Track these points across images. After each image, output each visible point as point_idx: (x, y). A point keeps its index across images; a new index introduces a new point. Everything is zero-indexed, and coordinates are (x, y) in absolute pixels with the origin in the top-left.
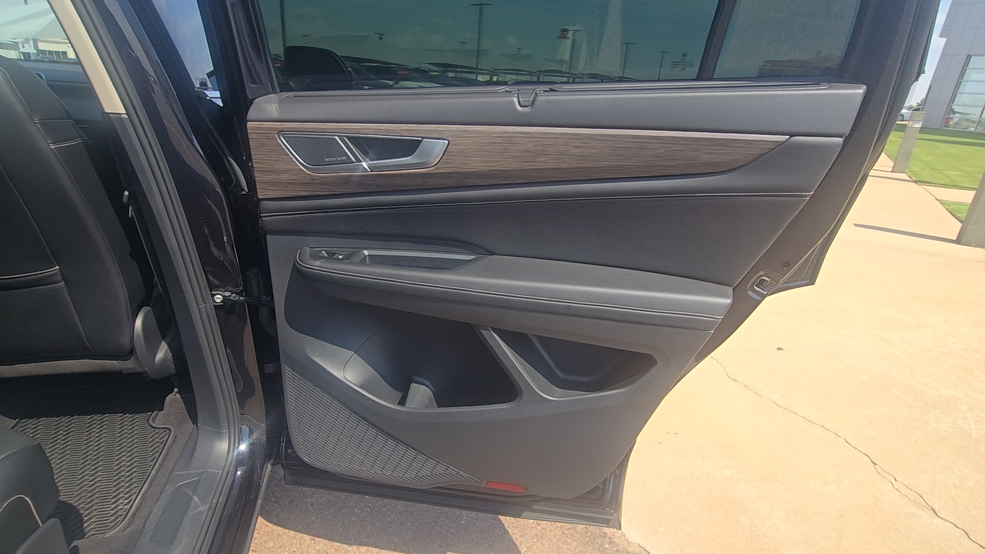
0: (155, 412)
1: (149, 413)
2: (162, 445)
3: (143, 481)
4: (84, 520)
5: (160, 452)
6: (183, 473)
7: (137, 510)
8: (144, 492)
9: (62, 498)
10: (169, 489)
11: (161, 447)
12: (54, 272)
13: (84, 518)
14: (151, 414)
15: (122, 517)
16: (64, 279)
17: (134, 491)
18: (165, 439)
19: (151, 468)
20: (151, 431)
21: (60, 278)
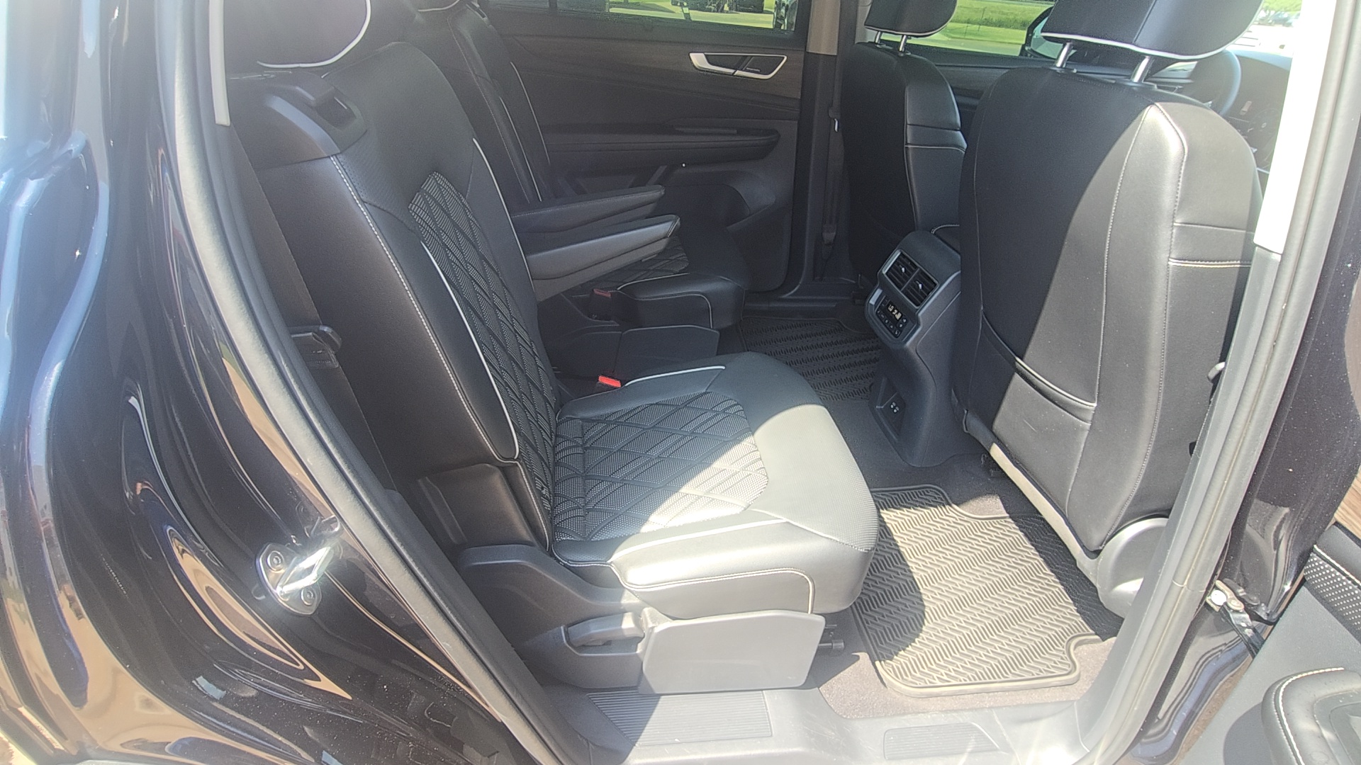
0: (1097, 637)
1: (1091, 631)
2: (1045, 674)
3: (980, 681)
4: (907, 649)
5: (1033, 677)
6: (999, 723)
7: (937, 695)
8: (966, 691)
9: (928, 613)
10: (965, 718)
11: (1042, 675)
12: (1088, 407)
13: (910, 646)
14: (1091, 634)
15: (923, 685)
16: (1093, 422)
17: (962, 678)
18: (1058, 673)
19: (1003, 679)
20: (1061, 648)
21: (1090, 417)
